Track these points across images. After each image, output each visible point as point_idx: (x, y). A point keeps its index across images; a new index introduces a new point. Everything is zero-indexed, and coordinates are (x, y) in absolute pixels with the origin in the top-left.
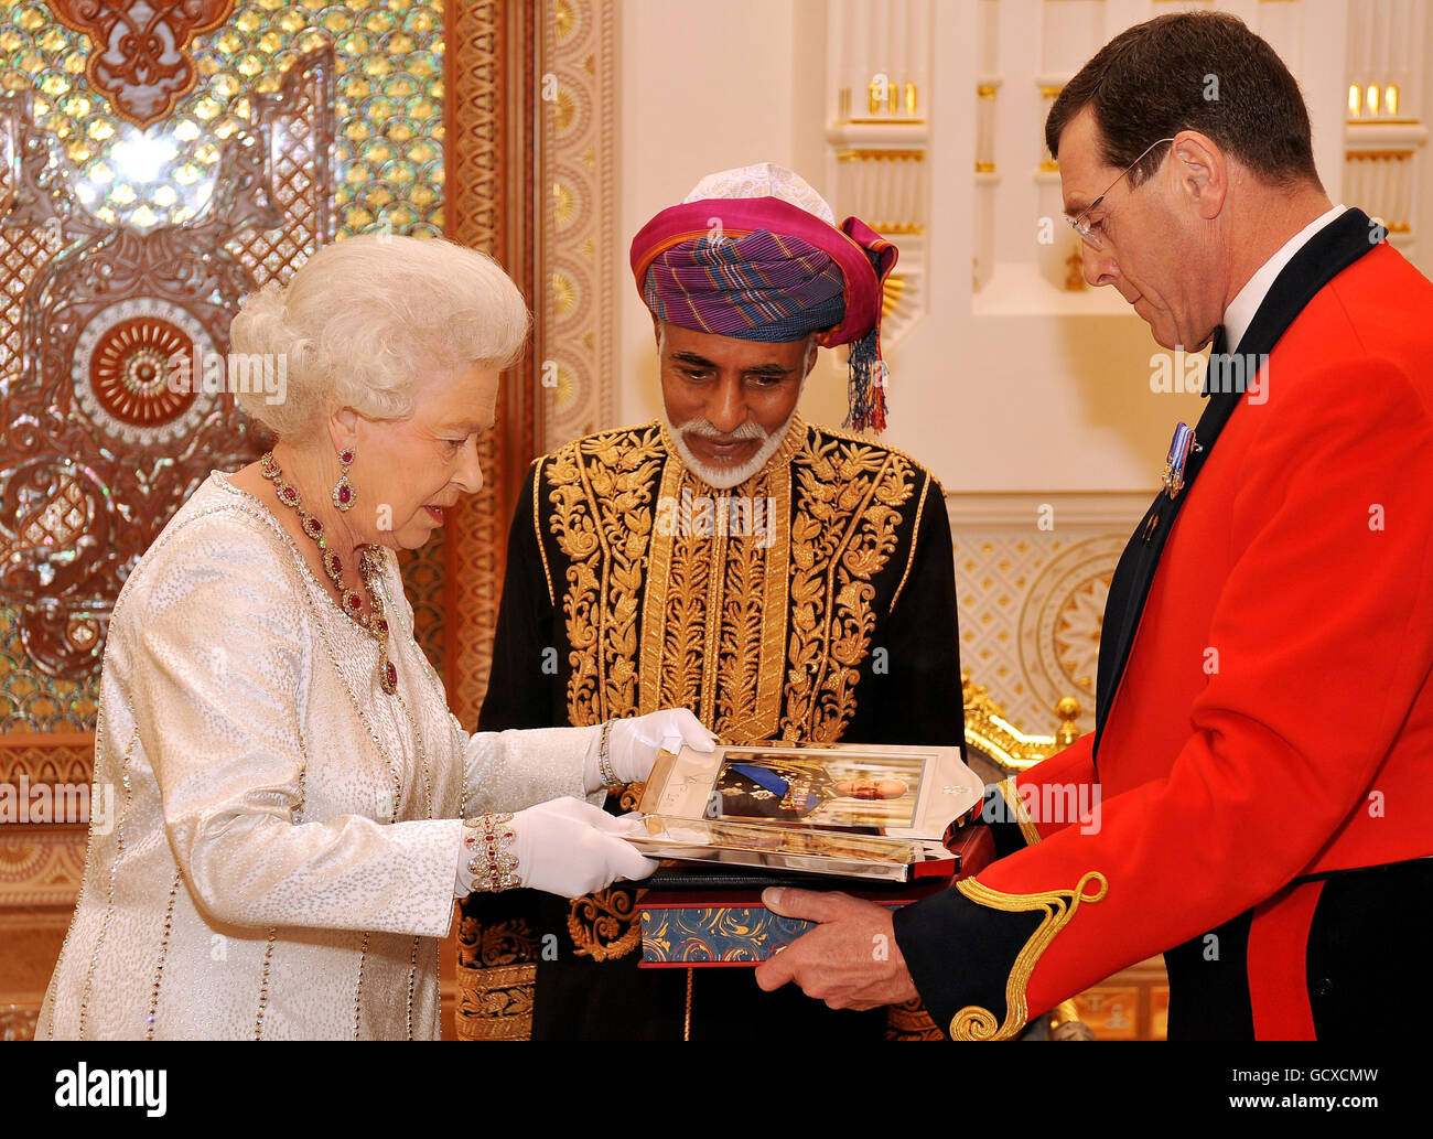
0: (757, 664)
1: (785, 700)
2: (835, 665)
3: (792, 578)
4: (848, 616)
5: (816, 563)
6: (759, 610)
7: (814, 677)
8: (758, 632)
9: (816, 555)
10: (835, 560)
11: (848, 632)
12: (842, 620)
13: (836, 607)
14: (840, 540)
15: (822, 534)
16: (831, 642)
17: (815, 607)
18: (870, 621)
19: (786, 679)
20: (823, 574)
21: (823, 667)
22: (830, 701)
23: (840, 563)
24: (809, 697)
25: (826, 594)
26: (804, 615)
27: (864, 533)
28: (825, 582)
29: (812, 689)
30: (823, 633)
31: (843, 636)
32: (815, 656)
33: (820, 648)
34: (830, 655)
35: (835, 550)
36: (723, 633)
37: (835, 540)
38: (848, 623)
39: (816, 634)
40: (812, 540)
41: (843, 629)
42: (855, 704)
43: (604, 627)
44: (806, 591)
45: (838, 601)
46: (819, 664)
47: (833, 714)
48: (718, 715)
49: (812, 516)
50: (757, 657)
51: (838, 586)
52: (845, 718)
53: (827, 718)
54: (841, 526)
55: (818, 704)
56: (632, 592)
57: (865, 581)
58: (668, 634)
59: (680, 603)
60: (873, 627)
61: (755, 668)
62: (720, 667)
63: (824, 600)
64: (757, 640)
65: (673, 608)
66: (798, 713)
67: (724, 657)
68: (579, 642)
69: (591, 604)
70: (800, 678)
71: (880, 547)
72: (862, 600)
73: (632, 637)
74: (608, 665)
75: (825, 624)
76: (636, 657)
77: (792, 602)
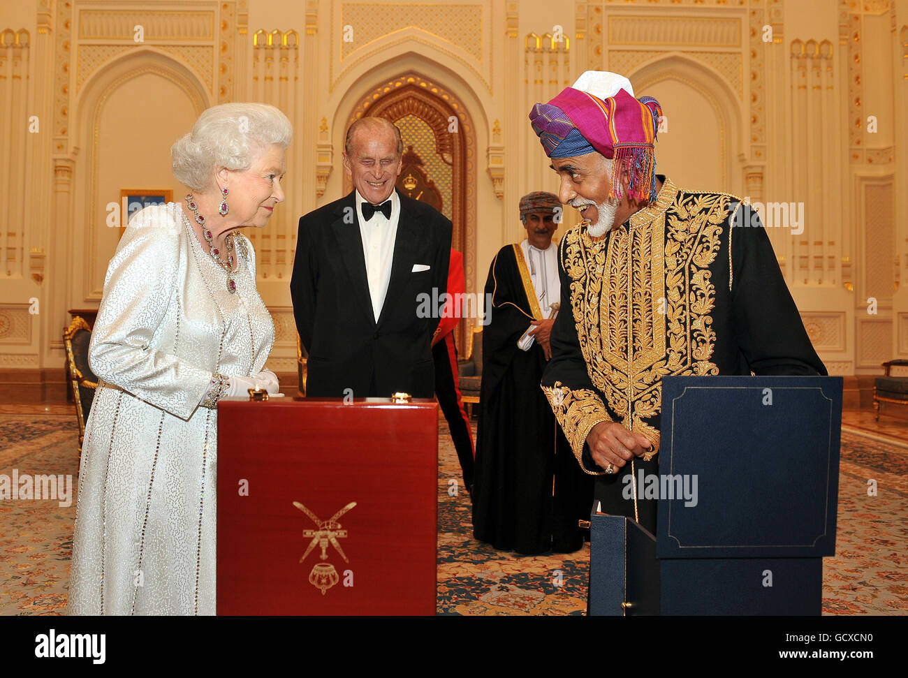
0: (652, 323)
1: (668, 339)
2: (694, 316)
3: (666, 275)
4: (698, 289)
5: (678, 265)
6: (650, 295)
7: (685, 324)
8: (651, 306)
9: (678, 261)
10: (689, 261)
11: (699, 298)
12: (695, 292)
13: (691, 286)
14: (691, 250)
15: (681, 249)
16: (690, 304)
17: (679, 288)
18: (710, 289)
19: (668, 328)
20: (683, 270)
21: (688, 317)
22: (699, 335)
23: (692, 262)
24: (685, 336)
25: (685, 281)
26: (674, 294)
27: (703, 243)
28: (684, 274)
29: (685, 330)
30: (685, 301)
31: (697, 300)
32: (682, 314)
33: (684, 308)
34: (691, 311)
35: (688, 256)
36: (633, 309)
37: (688, 251)
38: (698, 293)
39: (681, 302)
40: (676, 253)
41: (696, 296)
42: (714, 334)
43: (586, 311)
44: (674, 281)
45: (692, 282)
46: (685, 317)
47: (703, 341)
48: (635, 351)
49: (675, 240)
50: (651, 319)
51: (691, 274)
52: (711, 342)
53: (700, 344)
54: (691, 242)
55: (692, 337)
56: (597, 294)
57: (705, 269)
58: (611, 313)
59: (615, 297)
60: (713, 292)
61: (651, 325)
62: (633, 327)
63: (684, 283)
64: (651, 310)
65: (612, 300)
66: (677, 345)
67: (635, 321)
68: (577, 319)
69: (581, 301)
70: (675, 327)
71: (712, 249)
72: (705, 279)
73: (596, 316)
74: (589, 330)
75: (686, 296)
76: (598, 326)
77: (667, 288)
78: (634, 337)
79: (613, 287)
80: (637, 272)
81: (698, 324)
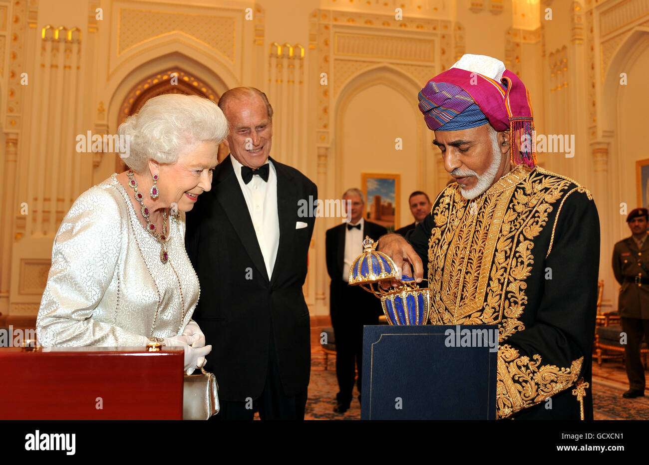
0: (478, 277)
1: (487, 294)
2: (511, 279)
3: (499, 238)
4: (520, 256)
5: (510, 232)
6: (482, 253)
7: (502, 284)
8: (481, 263)
9: (511, 228)
10: (520, 230)
11: (519, 264)
12: (517, 258)
13: (516, 252)
14: (524, 221)
15: (516, 219)
16: (511, 268)
17: (506, 252)
18: (530, 259)
19: (489, 285)
20: (513, 237)
21: (506, 280)
22: (512, 297)
23: (522, 232)
24: (501, 295)
25: (512, 247)
26: (500, 257)
27: (535, 217)
28: (512, 241)
29: (502, 290)
30: (507, 264)
31: (517, 266)
32: (502, 275)
33: (505, 271)
34: (510, 274)
35: (520, 226)
36: (468, 262)
37: (522, 221)
38: (520, 260)
39: (504, 265)
40: (511, 222)
41: (517, 262)
42: (526, 298)
43: (437, 255)
44: (503, 245)
45: (517, 249)
46: (504, 278)
47: (516, 303)
48: (462, 299)
49: (514, 210)
50: (479, 274)
51: (519, 242)
52: (522, 304)
53: (513, 304)
54: (526, 215)
55: (506, 298)
56: (448, 243)
57: (530, 240)
58: (453, 262)
59: (459, 249)
60: (532, 262)
61: (477, 279)
62: (465, 278)
63: (511, 249)
64: (480, 266)
65: (456, 251)
66: (493, 301)
67: (467, 273)
68: (430, 259)
69: (436, 245)
70: (495, 285)
71: (540, 224)
72: (528, 249)
73: (443, 261)
74: (436, 271)
75: (509, 261)
76: (443, 270)
77: (496, 250)
78: (464, 287)
79: (459, 240)
80: (478, 231)
81: (513, 287)
